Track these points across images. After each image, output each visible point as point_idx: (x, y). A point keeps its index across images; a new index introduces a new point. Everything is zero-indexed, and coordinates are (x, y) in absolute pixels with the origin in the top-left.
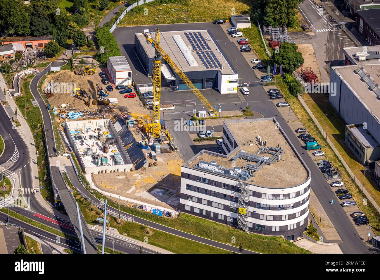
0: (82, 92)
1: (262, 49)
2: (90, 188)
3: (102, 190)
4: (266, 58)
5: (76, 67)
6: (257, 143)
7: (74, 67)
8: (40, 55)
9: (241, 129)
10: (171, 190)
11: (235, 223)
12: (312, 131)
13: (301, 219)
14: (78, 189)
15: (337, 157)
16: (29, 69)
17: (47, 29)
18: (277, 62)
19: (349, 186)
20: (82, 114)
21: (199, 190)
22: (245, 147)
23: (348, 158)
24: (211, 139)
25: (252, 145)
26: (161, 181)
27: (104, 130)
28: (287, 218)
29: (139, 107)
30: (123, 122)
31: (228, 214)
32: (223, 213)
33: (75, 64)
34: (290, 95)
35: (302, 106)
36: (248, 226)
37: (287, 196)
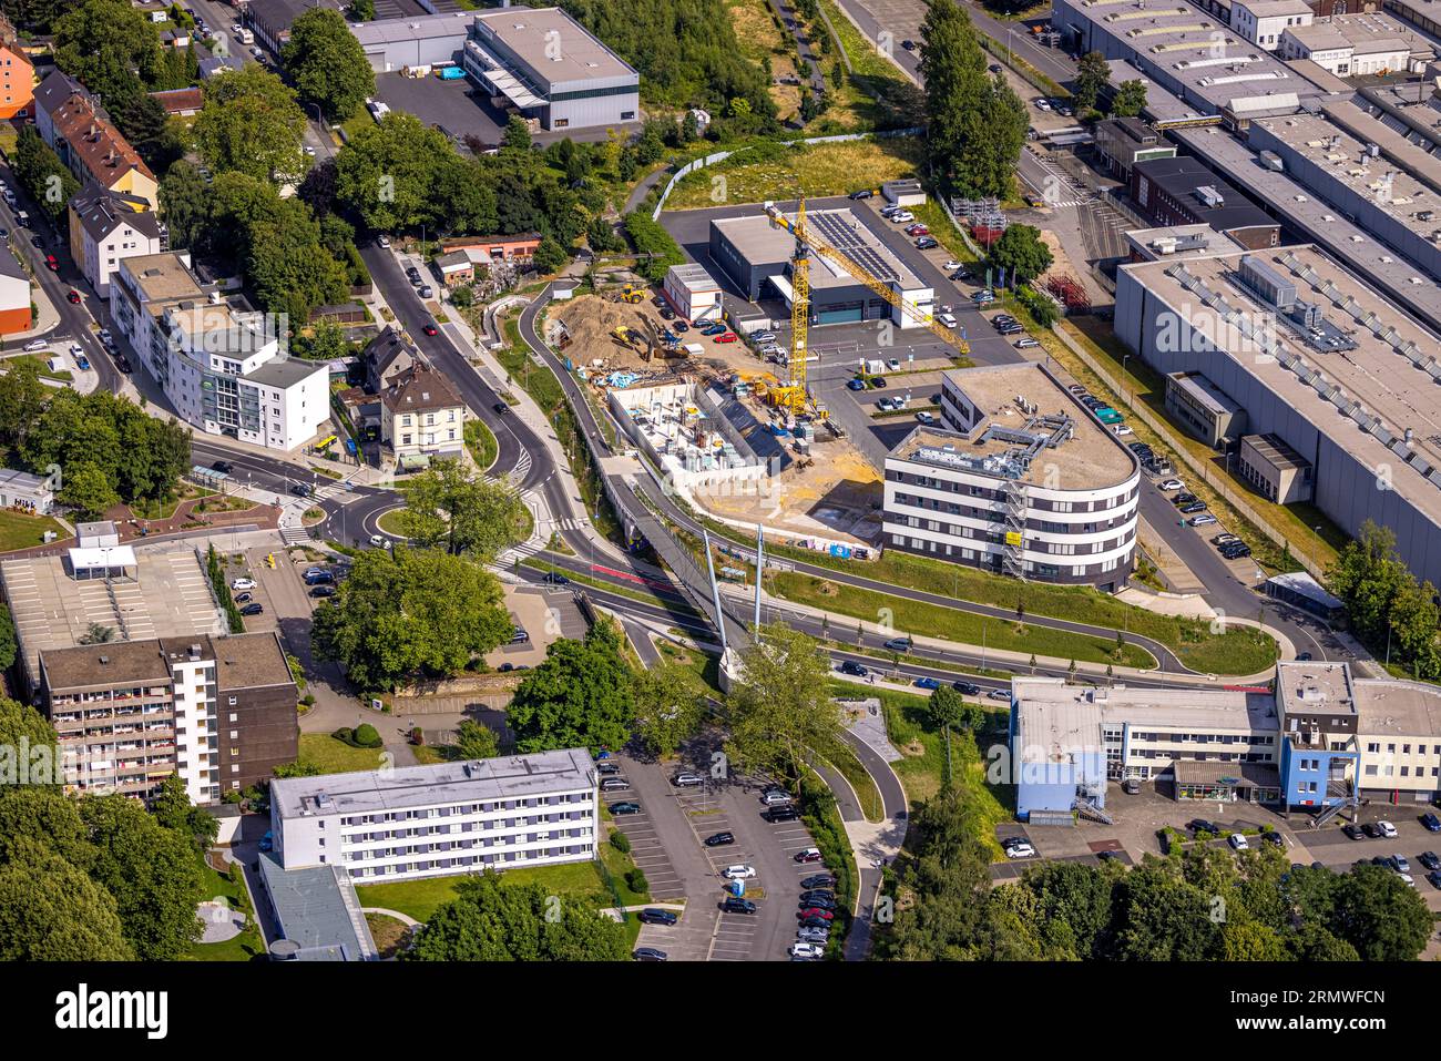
0: (632, 334)
1: (958, 242)
2: (691, 513)
3: (719, 515)
4: (972, 259)
5: (602, 290)
6: (1019, 409)
7: (597, 289)
8: (523, 270)
9: (979, 384)
10: (852, 510)
11: (997, 563)
12: (1096, 390)
13: (1124, 550)
14: (671, 515)
15: (1159, 436)
16: (509, 297)
17: (530, 219)
18: (1002, 264)
19: (1194, 488)
20: (636, 376)
21: (920, 502)
22: (998, 418)
23: (1181, 437)
24: (904, 413)
25: (1009, 413)
26: (829, 494)
27: (689, 405)
28: (1101, 549)
29: (747, 358)
30: (724, 388)
31: (982, 546)
32: (971, 545)
33: (599, 284)
34: (1036, 325)
35: (1065, 345)
36: (1025, 568)
37: (1101, 506)
